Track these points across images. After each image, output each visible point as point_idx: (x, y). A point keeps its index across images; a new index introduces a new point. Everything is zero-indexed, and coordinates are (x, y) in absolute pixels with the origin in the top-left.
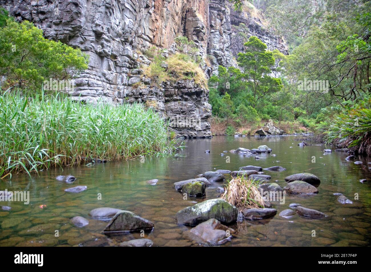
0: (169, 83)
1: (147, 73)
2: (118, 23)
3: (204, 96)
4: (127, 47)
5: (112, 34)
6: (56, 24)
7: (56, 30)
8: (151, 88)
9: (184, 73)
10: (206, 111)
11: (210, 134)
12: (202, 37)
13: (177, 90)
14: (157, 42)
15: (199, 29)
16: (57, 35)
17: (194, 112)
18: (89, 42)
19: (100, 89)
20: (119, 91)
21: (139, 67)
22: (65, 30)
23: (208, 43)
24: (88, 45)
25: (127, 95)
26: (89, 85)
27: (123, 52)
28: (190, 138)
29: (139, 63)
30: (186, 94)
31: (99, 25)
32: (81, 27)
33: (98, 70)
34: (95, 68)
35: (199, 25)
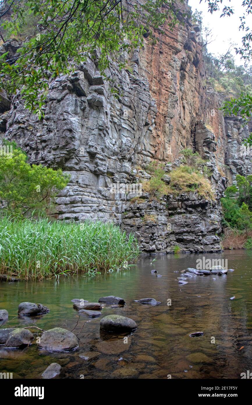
0: (171, 196)
1: (145, 188)
2: (114, 143)
3: (210, 208)
4: (124, 164)
5: (107, 153)
6: (55, 150)
7: (54, 155)
8: (150, 202)
9: (187, 186)
10: (213, 224)
11: (219, 248)
12: (213, 148)
13: (180, 203)
14: (160, 156)
15: (209, 140)
16: (55, 158)
17: (199, 225)
18: (83, 162)
19: (96, 205)
20: (117, 206)
21: (138, 182)
22: (61, 153)
23: (226, 153)
24: (82, 165)
25: (126, 210)
26: (82, 202)
27: (120, 169)
28: (196, 252)
29: (138, 178)
30: (191, 206)
31: (93, 146)
32: (76, 150)
33: (94, 188)
34: (89, 185)
35: (208, 136)
